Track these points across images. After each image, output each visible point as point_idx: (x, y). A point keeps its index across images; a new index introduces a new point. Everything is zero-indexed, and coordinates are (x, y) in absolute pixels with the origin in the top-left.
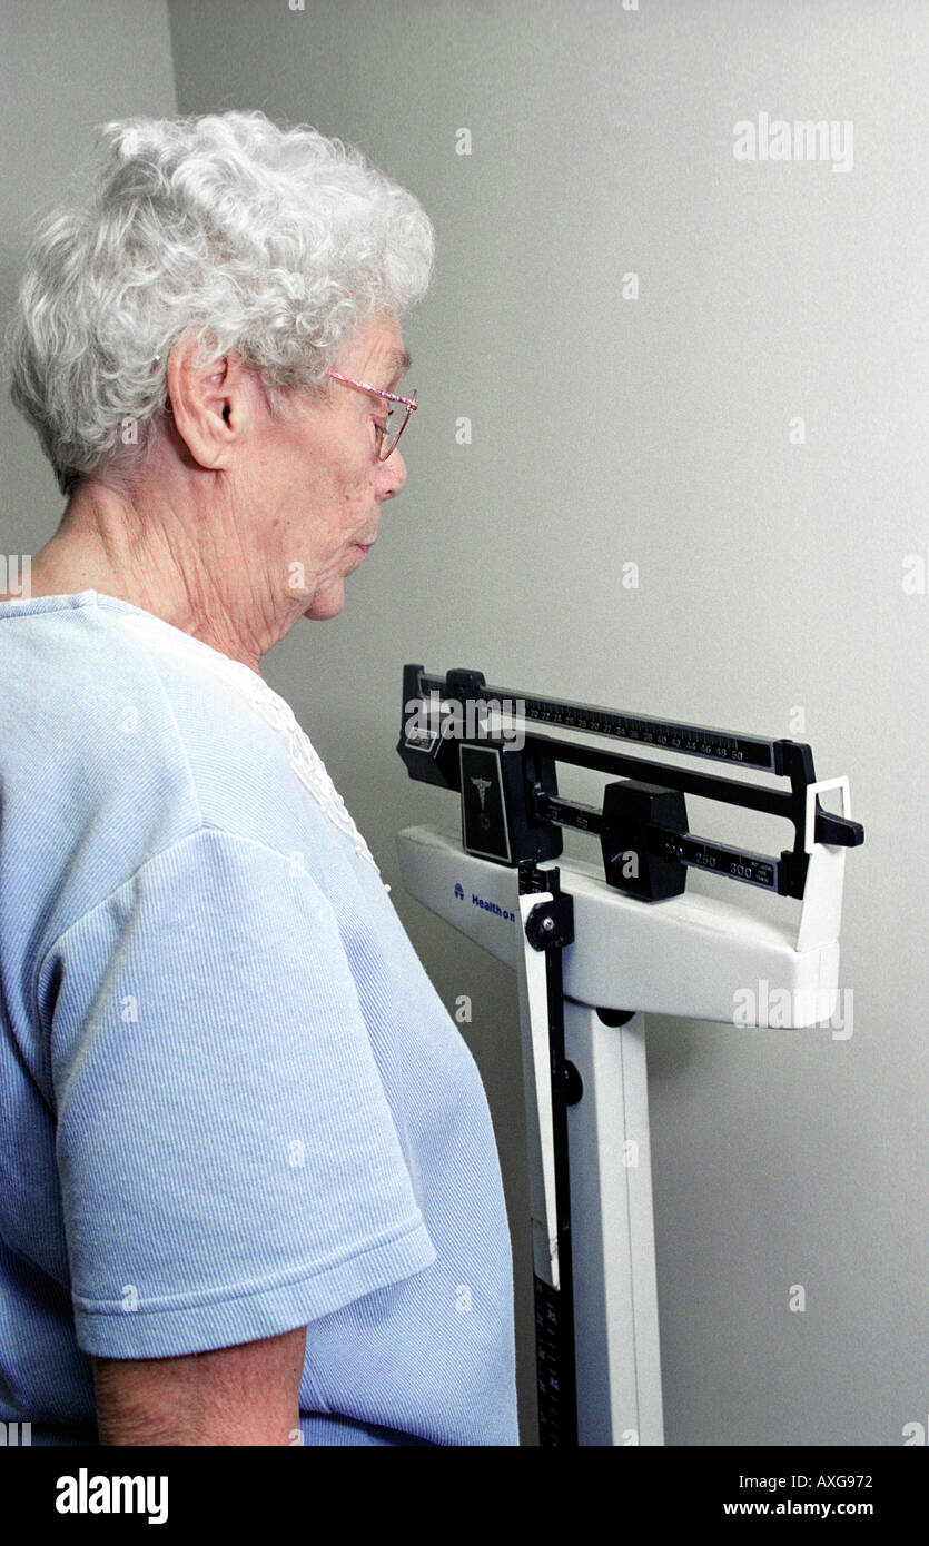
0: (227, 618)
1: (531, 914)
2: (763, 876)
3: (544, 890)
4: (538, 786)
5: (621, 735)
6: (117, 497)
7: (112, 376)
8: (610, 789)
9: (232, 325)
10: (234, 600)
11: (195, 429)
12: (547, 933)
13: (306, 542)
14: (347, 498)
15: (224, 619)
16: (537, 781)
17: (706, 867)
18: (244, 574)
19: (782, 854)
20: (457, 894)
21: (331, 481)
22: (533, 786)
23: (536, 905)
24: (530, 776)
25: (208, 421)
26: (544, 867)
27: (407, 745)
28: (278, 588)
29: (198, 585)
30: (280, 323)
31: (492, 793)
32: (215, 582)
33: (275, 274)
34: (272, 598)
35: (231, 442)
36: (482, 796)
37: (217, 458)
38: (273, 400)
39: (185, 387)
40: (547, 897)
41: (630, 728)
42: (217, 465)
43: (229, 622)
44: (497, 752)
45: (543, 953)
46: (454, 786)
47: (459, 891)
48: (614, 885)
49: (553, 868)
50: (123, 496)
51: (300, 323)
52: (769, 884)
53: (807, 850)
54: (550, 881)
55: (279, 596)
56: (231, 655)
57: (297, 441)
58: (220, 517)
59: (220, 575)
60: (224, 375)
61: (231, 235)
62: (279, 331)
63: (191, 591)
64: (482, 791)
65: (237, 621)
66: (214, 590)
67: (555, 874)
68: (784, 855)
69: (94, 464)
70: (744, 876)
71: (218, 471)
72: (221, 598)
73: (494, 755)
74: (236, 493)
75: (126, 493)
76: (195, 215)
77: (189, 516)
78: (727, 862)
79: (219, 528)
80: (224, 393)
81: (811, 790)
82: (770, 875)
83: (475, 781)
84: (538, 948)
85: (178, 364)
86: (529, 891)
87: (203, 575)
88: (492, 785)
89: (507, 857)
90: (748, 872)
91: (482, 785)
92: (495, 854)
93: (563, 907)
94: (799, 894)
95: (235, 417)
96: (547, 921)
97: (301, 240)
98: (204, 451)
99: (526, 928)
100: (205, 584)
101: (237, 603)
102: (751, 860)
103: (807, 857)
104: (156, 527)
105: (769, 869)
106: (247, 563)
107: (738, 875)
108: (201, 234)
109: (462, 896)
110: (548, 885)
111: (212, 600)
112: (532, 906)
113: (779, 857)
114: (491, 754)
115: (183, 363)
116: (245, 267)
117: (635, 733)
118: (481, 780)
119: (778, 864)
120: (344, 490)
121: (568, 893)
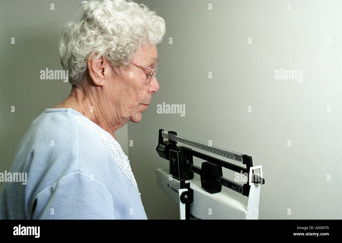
0: (105, 122)
1: (182, 194)
2: (239, 190)
3: (186, 188)
4: (188, 161)
5: (206, 150)
6: (81, 91)
7: (75, 62)
8: (203, 164)
9: (102, 50)
10: (107, 117)
11: (94, 76)
12: (186, 199)
13: (126, 104)
14: (137, 93)
15: (104, 122)
16: (188, 160)
17: (226, 186)
18: (110, 111)
19: (244, 184)
20: (168, 186)
21: (132, 89)
22: (186, 161)
23: (183, 192)
24: (186, 159)
25: (97, 74)
26: (187, 182)
27: (158, 149)
28: (119, 115)
29: (98, 113)
30: (113, 49)
31: (176, 162)
32: (102, 113)
33: (113, 37)
34: (118, 117)
35: (104, 79)
36: (174, 162)
37: (100, 83)
38: (114, 69)
39: (91, 65)
40: (186, 190)
41: (209, 149)
42: (100, 84)
43: (106, 123)
44: (178, 152)
45: (185, 204)
46: (168, 159)
47: (168, 185)
48: (203, 188)
49: (189, 182)
50: (82, 91)
51: (118, 50)
52: (240, 192)
53: (250, 184)
54: (188, 186)
55: (120, 117)
56: (106, 130)
57: (122, 79)
58: (103, 97)
59: (103, 111)
60: (102, 63)
61: (103, 27)
62: (114, 52)
63: (96, 115)
64: (174, 161)
65: (108, 122)
66: (101, 115)
67: (189, 184)
68: (244, 185)
69: (75, 83)
70: (234, 189)
71: (101, 86)
72: (103, 116)
73: (177, 153)
74: (106, 91)
75: (82, 90)
76: (96, 23)
77: (95, 96)
78: (231, 185)
79: (102, 100)
80: (103, 67)
81: (251, 169)
82: (241, 190)
83: (173, 159)
84: (183, 203)
85: (90, 60)
86: (183, 188)
87: (99, 111)
88: (176, 160)
89: (179, 178)
90: (236, 188)
91: (174, 160)
92: (176, 177)
93: (191, 193)
94: (248, 195)
95: (105, 73)
96: (186, 196)
97: (120, 29)
98: (96, 81)
99: (180, 198)
100: (99, 113)
101: (108, 118)
102: (236, 185)
103: (250, 186)
104: (88, 98)
105: (241, 188)
106: (110, 108)
107: (233, 189)
108: (97, 28)
109: (169, 187)
110: (187, 187)
111: (101, 117)
112: (182, 192)
113: (243, 185)
114: (176, 152)
115: (91, 59)
116: (107, 36)
117: (210, 150)
118: (174, 159)
119: (243, 187)
120: (136, 91)
121: (192, 189)
